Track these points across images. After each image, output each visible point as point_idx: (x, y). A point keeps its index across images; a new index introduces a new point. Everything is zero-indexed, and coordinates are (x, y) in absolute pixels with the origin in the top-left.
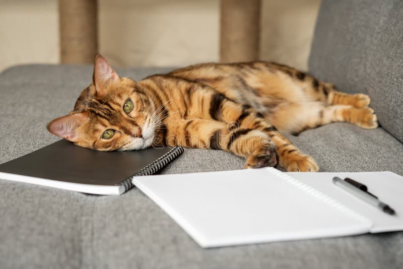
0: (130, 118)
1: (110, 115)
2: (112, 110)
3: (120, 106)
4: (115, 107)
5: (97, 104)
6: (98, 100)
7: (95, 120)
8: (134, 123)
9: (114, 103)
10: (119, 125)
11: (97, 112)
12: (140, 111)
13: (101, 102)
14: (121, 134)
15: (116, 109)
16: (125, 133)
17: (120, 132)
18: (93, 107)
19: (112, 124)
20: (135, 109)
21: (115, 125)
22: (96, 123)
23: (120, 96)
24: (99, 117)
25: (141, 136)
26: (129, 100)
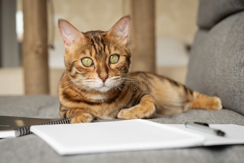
0: (108, 66)
1: (100, 52)
2: (103, 50)
3: (110, 53)
4: (107, 51)
5: (99, 40)
6: (102, 39)
7: (89, 46)
8: (107, 70)
9: (109, 49)
10: (99, 62)
11: (95, 44)
12: (117, 68)
13: (102, 41)
14: (94, 70)
15: (106, 52)
16: (97, 71)
17: (95, 68)
18: (96, 40)
19: (96, 58)
20: (116, 64)
21: (97, 60)
22: (88, 49)
23: (116, 48)
24: (93, 47)
25: (104, 81)
26: (118, 56)
